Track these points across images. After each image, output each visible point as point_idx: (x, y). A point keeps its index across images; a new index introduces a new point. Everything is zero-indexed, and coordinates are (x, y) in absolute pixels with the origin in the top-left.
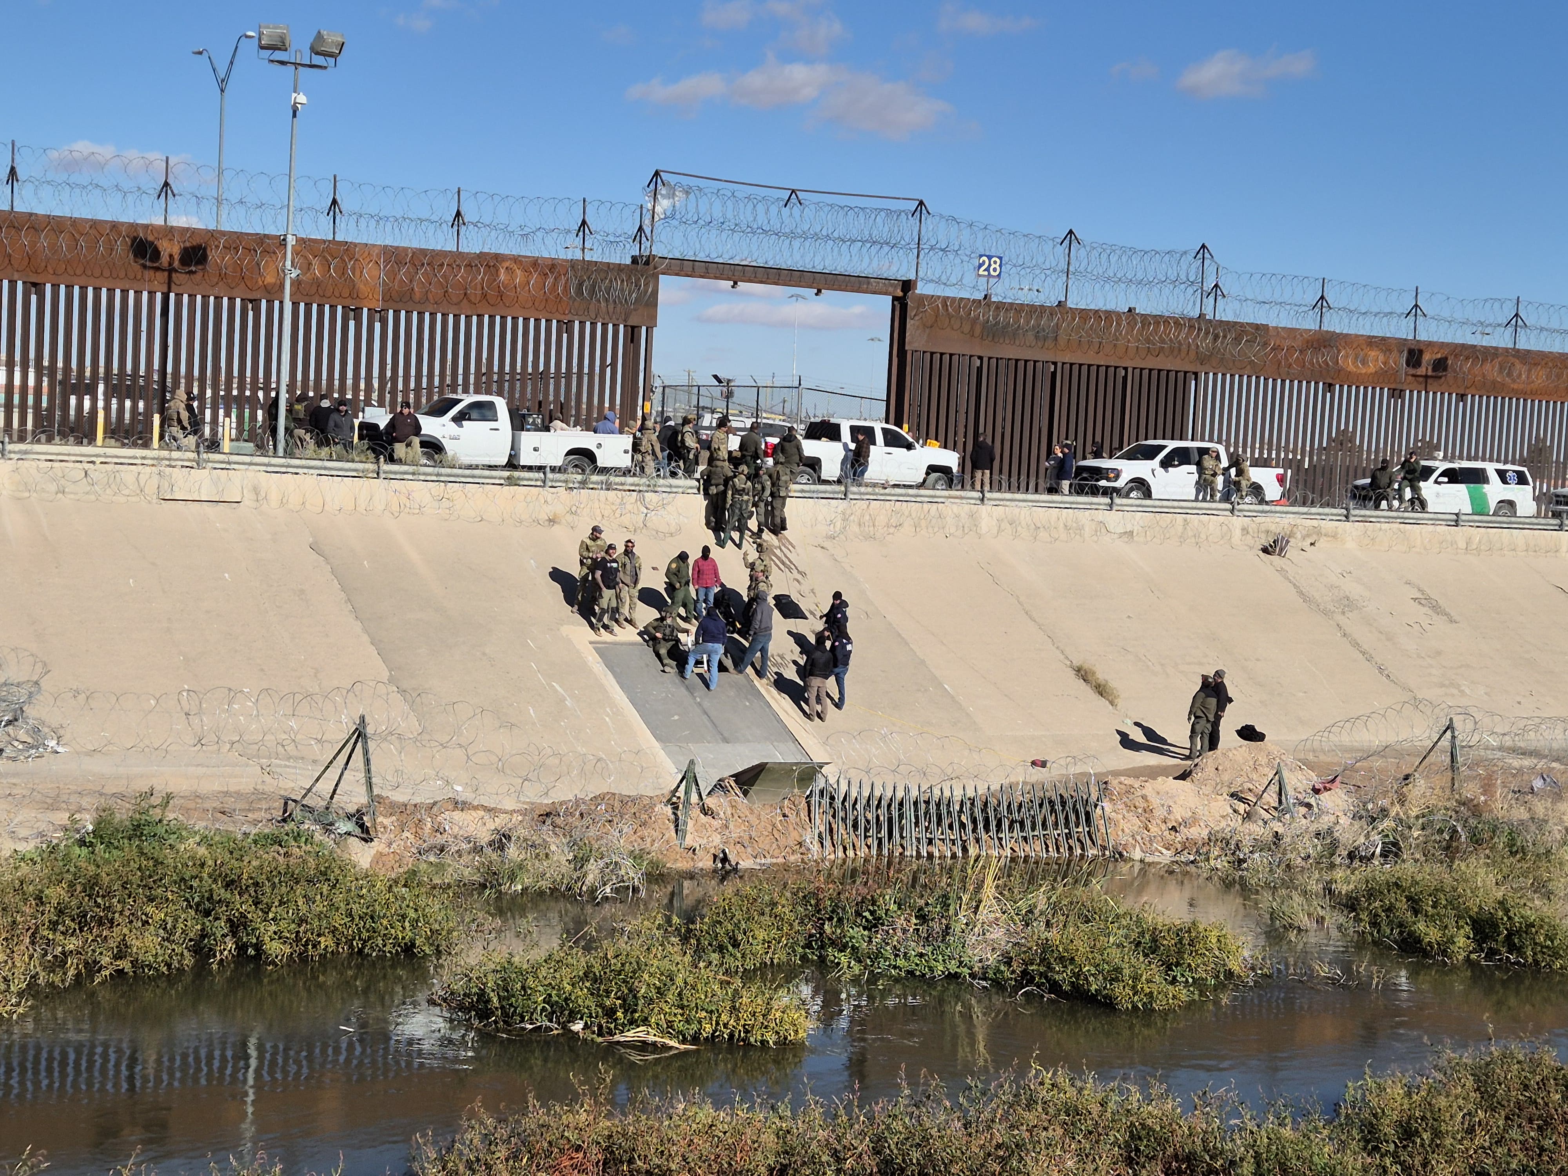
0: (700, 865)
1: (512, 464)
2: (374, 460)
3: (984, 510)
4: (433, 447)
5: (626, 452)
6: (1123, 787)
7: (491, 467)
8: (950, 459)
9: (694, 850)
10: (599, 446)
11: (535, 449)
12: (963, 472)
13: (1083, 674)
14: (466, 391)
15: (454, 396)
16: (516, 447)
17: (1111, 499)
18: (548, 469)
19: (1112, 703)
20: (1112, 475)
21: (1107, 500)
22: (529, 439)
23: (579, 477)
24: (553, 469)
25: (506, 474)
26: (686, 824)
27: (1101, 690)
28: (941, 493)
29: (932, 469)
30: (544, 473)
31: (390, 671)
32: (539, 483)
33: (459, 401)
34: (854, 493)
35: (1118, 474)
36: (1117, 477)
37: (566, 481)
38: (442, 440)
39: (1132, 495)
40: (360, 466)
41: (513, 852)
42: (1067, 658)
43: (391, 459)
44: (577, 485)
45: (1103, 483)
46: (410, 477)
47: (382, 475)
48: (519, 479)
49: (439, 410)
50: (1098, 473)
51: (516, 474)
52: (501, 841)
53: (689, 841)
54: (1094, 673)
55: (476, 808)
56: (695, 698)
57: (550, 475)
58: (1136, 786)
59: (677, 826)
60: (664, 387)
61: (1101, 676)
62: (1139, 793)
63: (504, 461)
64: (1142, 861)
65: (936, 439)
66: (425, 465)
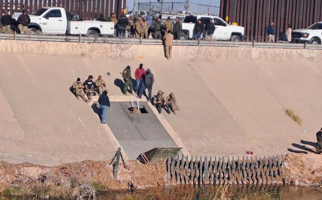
0: (122, 188)
1: (68, 33)
2: (13, 33)
3: (253, 49)
4: (36, 28)
5: (112, 28)
6: (293, 157)
7: (58, 35)
8: (241, 30)
9: (120, 182)
10: (101, 26)
11: (76, 28)
12: (246, 35)
13: (288, 113)
14: (49, 5)
15: (45, 8)
16: (69, 27)
17: (305, 44)
18: (80, 35)
19: (299, 124)
20: (306, 35)
21: (303, 45)
22: (74, 24)
23: (93, 38)
24: (83, 35)
25: (65, 37)
26: (117, 171)
27: (295, 119)
28: (237, 43)
29: (233, 34)
30: (79, 37)
31: (15, 114)
32: (77, 41)
33: (47, 9)
34: (201, 43)
35: (308, 35)
36: (307, 36)
37: (88, 40)
38: (40, 25)
39: (313, 43)
40: (8, 35)
41: (48, 183)
42: (283, 107)
43: (19, 32)
44: (92, 41)
45: (302, 39)
46: (27, 39)
47: (16, 38)
48: (70, 39)
49: (39, 13)
50: (300, 35)
51: (69, 37)
52: (43, 179)
53: (119, 178)
54: (293, 113)
55: (35, 166)
56: (133, 123)
57: (82, 38)
58: (299, 156)
59: (114, 172)
60: (139, 4)
61: (296, 113)
62: (300, 159)
63: (64, 32)
64: (299, 186)
65: (236, 22)
66: (33, 34)
